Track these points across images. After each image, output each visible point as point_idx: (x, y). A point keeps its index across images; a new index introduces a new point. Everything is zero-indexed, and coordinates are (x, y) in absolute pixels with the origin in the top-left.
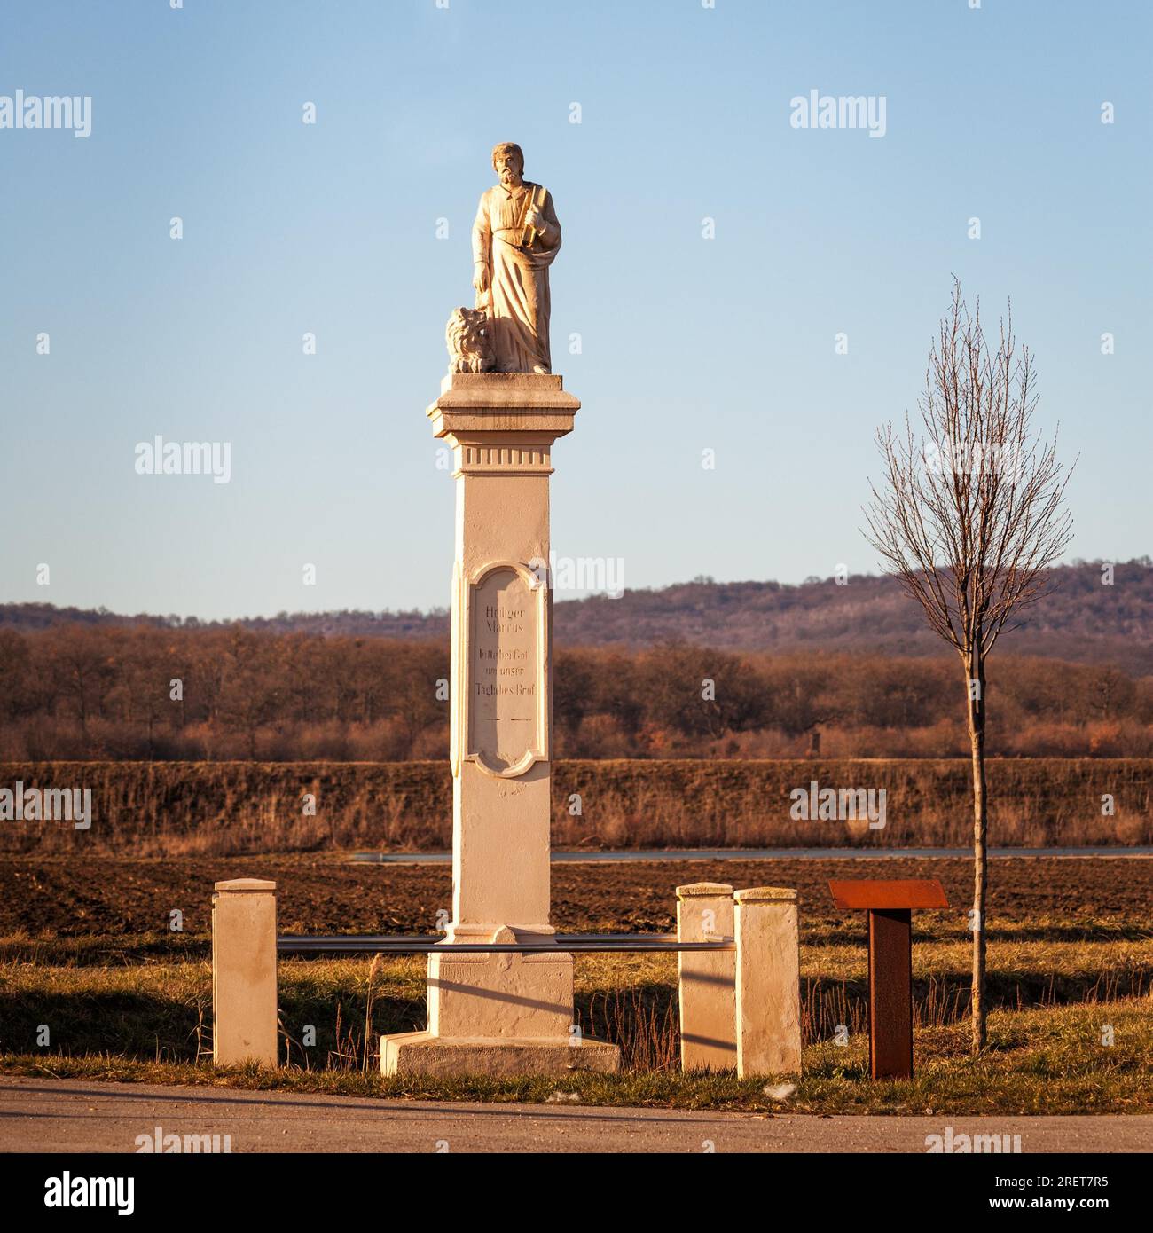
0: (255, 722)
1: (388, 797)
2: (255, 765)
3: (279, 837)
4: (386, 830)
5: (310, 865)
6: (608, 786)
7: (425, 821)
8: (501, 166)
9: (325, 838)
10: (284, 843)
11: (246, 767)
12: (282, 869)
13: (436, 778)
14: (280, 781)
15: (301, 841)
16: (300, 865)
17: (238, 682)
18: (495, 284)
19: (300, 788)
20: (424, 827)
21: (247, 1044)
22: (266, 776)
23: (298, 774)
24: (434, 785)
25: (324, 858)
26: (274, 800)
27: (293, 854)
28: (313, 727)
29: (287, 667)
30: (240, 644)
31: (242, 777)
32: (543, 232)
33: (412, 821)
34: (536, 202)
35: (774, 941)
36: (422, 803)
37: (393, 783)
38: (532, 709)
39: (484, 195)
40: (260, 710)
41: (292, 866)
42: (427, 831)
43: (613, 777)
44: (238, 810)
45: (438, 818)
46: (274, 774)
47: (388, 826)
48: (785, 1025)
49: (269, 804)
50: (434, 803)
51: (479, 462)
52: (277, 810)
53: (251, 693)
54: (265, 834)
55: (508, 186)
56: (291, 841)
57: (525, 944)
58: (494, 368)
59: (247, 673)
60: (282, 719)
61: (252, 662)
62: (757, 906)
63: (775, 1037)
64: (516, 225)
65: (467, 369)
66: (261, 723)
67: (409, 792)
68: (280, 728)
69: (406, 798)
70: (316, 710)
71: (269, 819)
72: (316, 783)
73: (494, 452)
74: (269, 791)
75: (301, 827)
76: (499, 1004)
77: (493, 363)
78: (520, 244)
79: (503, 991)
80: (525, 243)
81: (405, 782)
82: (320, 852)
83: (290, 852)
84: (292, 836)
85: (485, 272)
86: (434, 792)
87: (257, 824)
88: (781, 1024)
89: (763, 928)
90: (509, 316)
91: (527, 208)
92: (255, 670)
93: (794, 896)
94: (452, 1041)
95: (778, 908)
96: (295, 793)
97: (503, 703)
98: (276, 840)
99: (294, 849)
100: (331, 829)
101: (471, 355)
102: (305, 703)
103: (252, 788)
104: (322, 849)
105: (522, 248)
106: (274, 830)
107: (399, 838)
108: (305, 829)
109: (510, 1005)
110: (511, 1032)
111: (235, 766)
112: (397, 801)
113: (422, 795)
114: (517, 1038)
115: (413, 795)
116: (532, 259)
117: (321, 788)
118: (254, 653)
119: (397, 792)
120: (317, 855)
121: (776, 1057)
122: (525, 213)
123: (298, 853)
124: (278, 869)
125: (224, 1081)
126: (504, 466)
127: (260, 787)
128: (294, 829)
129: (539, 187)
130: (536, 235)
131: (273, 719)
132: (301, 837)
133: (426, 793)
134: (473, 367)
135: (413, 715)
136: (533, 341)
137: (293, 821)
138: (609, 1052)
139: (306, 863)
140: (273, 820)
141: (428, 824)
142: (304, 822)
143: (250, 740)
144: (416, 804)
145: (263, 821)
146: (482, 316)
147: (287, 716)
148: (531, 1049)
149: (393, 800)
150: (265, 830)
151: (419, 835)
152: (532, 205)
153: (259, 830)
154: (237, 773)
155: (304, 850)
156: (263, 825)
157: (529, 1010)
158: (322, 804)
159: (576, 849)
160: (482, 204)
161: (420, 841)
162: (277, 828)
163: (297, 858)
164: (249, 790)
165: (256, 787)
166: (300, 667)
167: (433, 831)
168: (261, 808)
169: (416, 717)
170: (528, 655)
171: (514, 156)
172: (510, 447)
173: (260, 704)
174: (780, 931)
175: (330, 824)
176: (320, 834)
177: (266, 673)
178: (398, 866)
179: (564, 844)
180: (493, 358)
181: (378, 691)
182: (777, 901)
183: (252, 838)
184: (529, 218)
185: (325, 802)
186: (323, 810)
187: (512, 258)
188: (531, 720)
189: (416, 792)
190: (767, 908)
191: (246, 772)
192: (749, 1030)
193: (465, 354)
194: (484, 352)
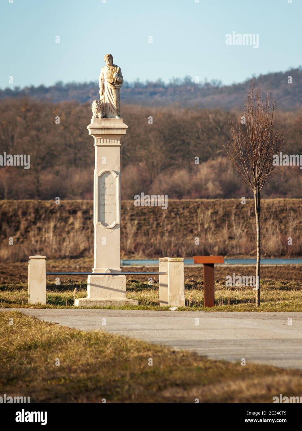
0: (39, 168)
1: (126, 223)
2: (39, 202)
3: (55, 249)
4: (125, 244)
5: (75, 267)
6: (270, 216)
7: (151, 239)
8: (107, 61)
9: (85, 250)
10: (58, 253)
11: (34, 203)
12: (57, 269)
13: (158, 211)
14: (55, 213)
15: (70, 251)
16: (69, 267)
17: (27, 138)
18: (105, 93)
19: (69, 217)
20: (149, 243)
21: (38, 299)
22: (47, 209)
23: (68, 208)
24: (157, 215)
25: (84, 262)
26: (52, 225)
27: (64, 260)
28: (81, 171)
29: (62, 128)
30: (28, 110)
31: (31, 210)
32: (118, 79)
33: (142, 239)
34: (116, 71)
35: (178, 272)
36: (148, 227)
37: (129, 214)
38: (115, 210)
39: (102, 69)
40: (43, 159)
41: (64, 267)
42: (151, 245)
43: (274, 210)
44: (29, 232)
45: (159, 237)
46: (52, 208)
47: (126, 242)
48: (180, 294)
49: (49, 228)
50: (157, 227)
51: (101, 143)
52: (54, 232)
53: (36, 147)
54: (46, 247)
55: (109, 66)
56: (63, 252)
57: (113, 273)
58: (105, 117)
59: (33, 133)
60: (59, 165)
61: (37, 123)
62: (173, 263)
63: (178, 297)
64: (111, 77)
65: (97, 118)
66: (44, 168)
67: (140, 220)
68: (58, 172)
69: (138, 224)
70: (83, 159)
71: (49, 237)
72: (79, 214)
73: (105, 140)
74: (48, 219)
75: (70, 242)
76: (106, 290)
77: (104, 115)
78: (112, 83)
79: (107, 287)
80: (113, 82)
81: (137, 213)
82: (82, 259)
83: (62, 259)
84: (63, 248)
85: (102, 90)
86: (156, 220)
87: (41, 241)
88: (179, 294)
89: (175, 269)
90: (109, 102)
91: (114, 73)
92: (38, 129)
93: (183, 260)
94: (93, 299)
95: (179, 263)
96: (66, 220)
97: (107, 208)
98: (53, 251)
99: (65, 257)
100: (89, 244)
101: (98, 113)
102: (75, 154)
103: (38, 218)
104: (83, 257)
105: (112, 84)
106: (52, 245)
107: (133, 249)
108: (72, 244)
109: (109, 290)
110: (109, 297)
111: (27, 203)
112: (132, 225)
113: (149, 222)
114: (111, 298)
115: (143, 222)
116: (115, 87)
117: (83, 217)
118: (38, 117)
119: (132, 220)
120: (80, 260)
121: (178, 302)
122: (113, 74)
123: (67, 259)
124: (54, 269)
125: (32, 307)
126: (108, 144)
127: (43, 217)
128: (65, 244)
129: (117, 66)
130: (116, 80)
131: (52, 166)
132: (69, 249)
133: (151, 220)
134: (99, 117)
135: (153, 163)
136: (116, 110)
137: (64, 239)
138: (135, 302)
139: (73, 266)
140: (51, 238)
141: (152, 241)
142: (71, 239)
143: (36, 180)
144: (145, 228)
145: (45, 238)
146: (101, 103)
147: (62, 164)
148: (114, 301)
149: (129, 225)
150: (46, 245)
151: (146, 247)
152: (115, 72)
153: (42, 244)
154: (28, 207)
155: (72, 257)
156: (45, 241)
157: (114, 291)
158: (84, 228)
159: (248, 257)
160: (102, 71)
161: (147, 252)
162: (54, 243)
163: (67, 262)
164: (36, 219)
165: (40, 216)
166: (72, 127)
167: (155, 245)
168: (44, 230)
169: (155, 164)
170: (114, 195)
171: (110, 57)
172: (109, 139)
173: (42, 155)
174: (179, 269)
175: (88, 241)
176: (82, 247)
177: (48, 132)
178: (132, 268)
179: (240, 254)
180: (105, 114)
181: (128, 145)
182: (179, 261)
183: (38, 250)
184: (114, 76)
185: (85, 226)
186: (84, 232)
187: (110, 86)
188: (115, 213)
189: (145, 220)
190: (176, 263)
191: (34, 207)
192: (171, 295)
193: (97, 113)
194: (102, 112)
